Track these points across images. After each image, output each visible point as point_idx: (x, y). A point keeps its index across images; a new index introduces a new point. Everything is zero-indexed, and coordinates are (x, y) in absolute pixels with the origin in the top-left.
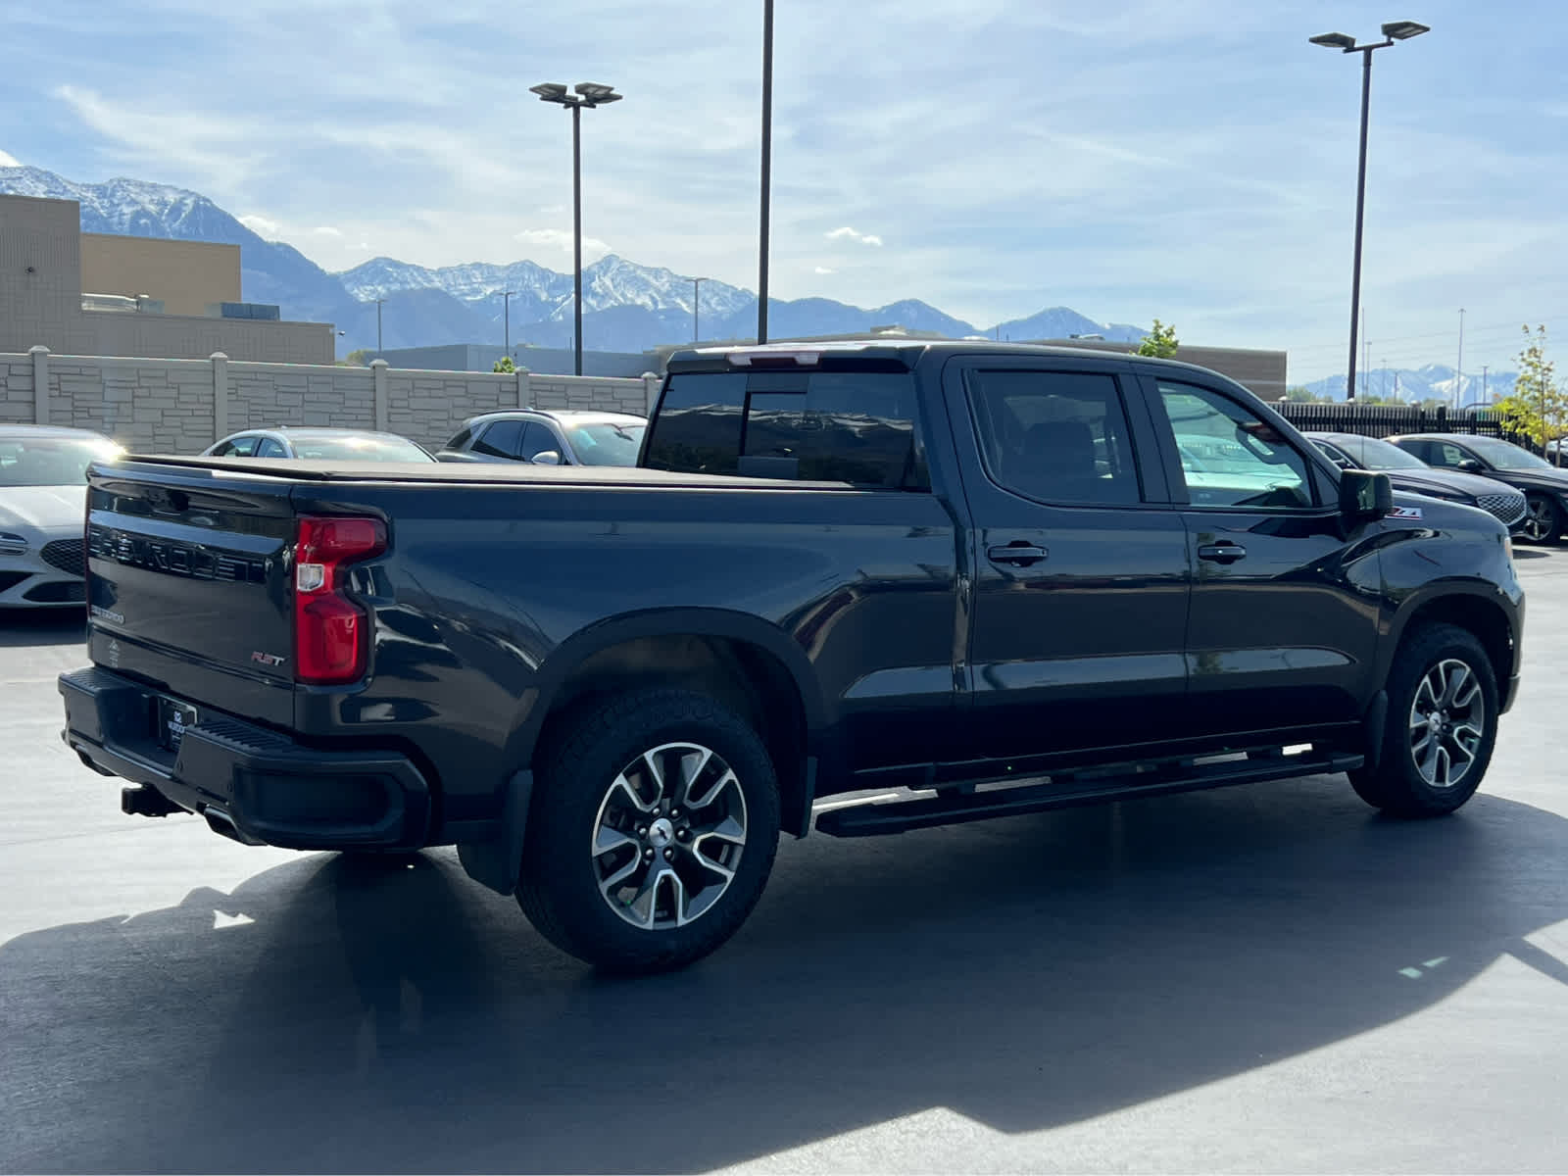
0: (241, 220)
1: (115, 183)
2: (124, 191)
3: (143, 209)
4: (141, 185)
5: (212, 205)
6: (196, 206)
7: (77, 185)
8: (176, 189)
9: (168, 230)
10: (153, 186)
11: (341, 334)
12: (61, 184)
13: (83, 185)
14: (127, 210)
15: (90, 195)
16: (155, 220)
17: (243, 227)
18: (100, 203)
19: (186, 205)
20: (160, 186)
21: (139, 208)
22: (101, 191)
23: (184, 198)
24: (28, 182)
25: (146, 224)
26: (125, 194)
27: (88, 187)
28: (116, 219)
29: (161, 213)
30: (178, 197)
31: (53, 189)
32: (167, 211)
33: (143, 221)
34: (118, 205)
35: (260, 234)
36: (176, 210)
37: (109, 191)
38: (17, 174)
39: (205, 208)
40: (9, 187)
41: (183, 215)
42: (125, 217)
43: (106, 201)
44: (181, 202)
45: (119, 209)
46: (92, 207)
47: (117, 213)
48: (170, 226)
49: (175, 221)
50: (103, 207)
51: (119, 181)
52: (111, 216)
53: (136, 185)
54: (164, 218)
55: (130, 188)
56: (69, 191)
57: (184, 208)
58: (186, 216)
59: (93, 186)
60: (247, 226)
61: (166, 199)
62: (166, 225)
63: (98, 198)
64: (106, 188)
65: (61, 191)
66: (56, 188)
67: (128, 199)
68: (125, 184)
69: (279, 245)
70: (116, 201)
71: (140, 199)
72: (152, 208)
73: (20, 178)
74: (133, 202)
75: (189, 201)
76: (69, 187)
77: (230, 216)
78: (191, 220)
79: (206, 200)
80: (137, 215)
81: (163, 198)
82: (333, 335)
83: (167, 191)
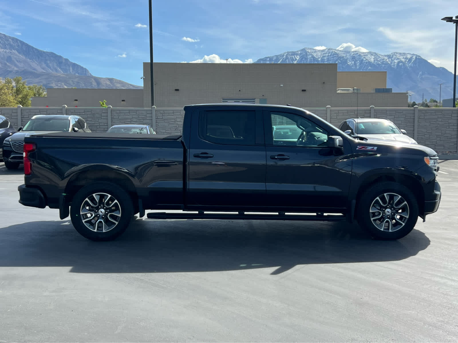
0: (429, 61)
1: (393, 54)
2: (396, 56)
3: (401, 61)
4: (400, 54)
5: (421, 57)
6: (416, 58)
7: (383, 55)
8: (410, 54)
9: (408, 66)
10: (404, 53)
11: (410, 95)
12: (378, 55)
13: (385, 55)
14: (396, 61)
15: (386, 58)
16: (404, 63)
17: (429, 63)
18: (388, 60)
19: (413, 58)
20: (406, 53)
21: (400, 60)
22: (389, 56)
23: (412, 56)
24: (369, 56)
25: (401, 65)
26: (396, 57)
27: (385, 56)
28: (393, 64)
29: (406, 61)
30: (411, 56)
31: (376, 57)
32: (407, 61)
33: (400, 64)
34: (394, 60)
35: (435, 65)
36: (410, 60)
37: (391, 56)
38: (366, 54)
39: (419, 59)
40: (364, 58)
41: (412, 61)
42: (395, 63)
43: (390, 59)
44: (412, 58)
45: (394, 61)
46: (386, 61)
47: (393, 62)
48: (408, 65)
49: (410, 63)
50: (389, 61)
51: (394, 53)
52: (391, 63)
53: (399, 54)
54: (406, 62)
55: (397, 55)
56: (380, 57)
57: (413, 59)
58: (413, 61)
59: (387, 55)
60: (431, 63)
61: (407, 57)
62: (407, 64)
63: (388, 58)
64: (390, 56)
65: (378, 57)
66: (377, 57)
67: (396, 58)
68: (396, 54)
69: (440, 68)
70: (393, 59)
71: (400, 57)
72: (403, 60)
73: (367, 55)
74: (398, 59)
75: (414, 57)
76: (380, 56)
77: (426, 60)
78: (415, 62)
79: (419, 56)
80: (399, 63)
81: (406, 57)
82: (408, 96)
83: (407, 55)
